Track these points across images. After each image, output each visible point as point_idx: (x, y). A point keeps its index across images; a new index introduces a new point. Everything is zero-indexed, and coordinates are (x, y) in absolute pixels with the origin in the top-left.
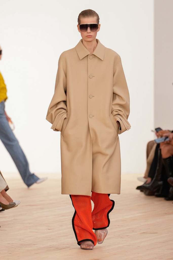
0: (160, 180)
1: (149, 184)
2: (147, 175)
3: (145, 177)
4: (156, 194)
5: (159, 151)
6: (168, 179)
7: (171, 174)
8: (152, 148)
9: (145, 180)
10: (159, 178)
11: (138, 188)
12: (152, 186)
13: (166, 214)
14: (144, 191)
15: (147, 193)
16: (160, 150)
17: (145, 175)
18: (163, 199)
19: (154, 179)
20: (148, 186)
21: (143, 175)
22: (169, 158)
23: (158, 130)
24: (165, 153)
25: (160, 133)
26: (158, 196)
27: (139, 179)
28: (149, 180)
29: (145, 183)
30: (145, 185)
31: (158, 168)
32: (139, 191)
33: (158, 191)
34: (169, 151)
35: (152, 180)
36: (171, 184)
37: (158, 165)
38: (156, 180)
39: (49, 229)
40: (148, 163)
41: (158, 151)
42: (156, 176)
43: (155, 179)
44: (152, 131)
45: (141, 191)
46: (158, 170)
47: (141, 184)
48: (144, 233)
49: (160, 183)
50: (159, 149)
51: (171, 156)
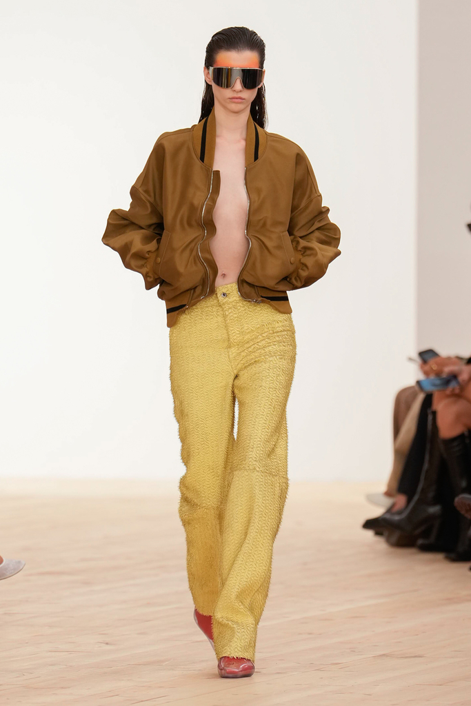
0: (434, 503)
1: (399, 513)
2: (395, 485)
3: (388, 494)
4: (420, 542)
5: (430, 418)
6: (456, 500)
7: (464, 484)
8: (408, 407)
9: (388, 502)
10: (431, 495)
11: (369, 524)
12: (409, 518)
13: (450, 601)
14: (386, 533)
15: (394, 538)
16: (434, 413)
17: (389, 486)
18: (440, 556)
19: (416, 498)
20: (397, 518)
21: (382, 487)
22: (461, 437)
23: (426, 356)
24: (448, 423)
25: (433, 364)
26: (426, 549)
27: (371, 499)
28: (401, 500)
29: (389, 511)
30: (388, 516)
31: (426, 466)
32: (370, 534)
33: (426, 534)
34: (458, 417)
35: (409, 501)
36: (463, 512)
37: (427, 457)
38: (420, 502)
39: (107, 644)
40: (397, 452)
41: (427, 416)
42: (423, 490)
43: (419, 500)
44: (410, 359)
45: (378, 533)
46: (427, 471)
47: (377, 512)
48: (384, 655)
49: (434, 510)
50: (429, 411)
51: (466, 433)
